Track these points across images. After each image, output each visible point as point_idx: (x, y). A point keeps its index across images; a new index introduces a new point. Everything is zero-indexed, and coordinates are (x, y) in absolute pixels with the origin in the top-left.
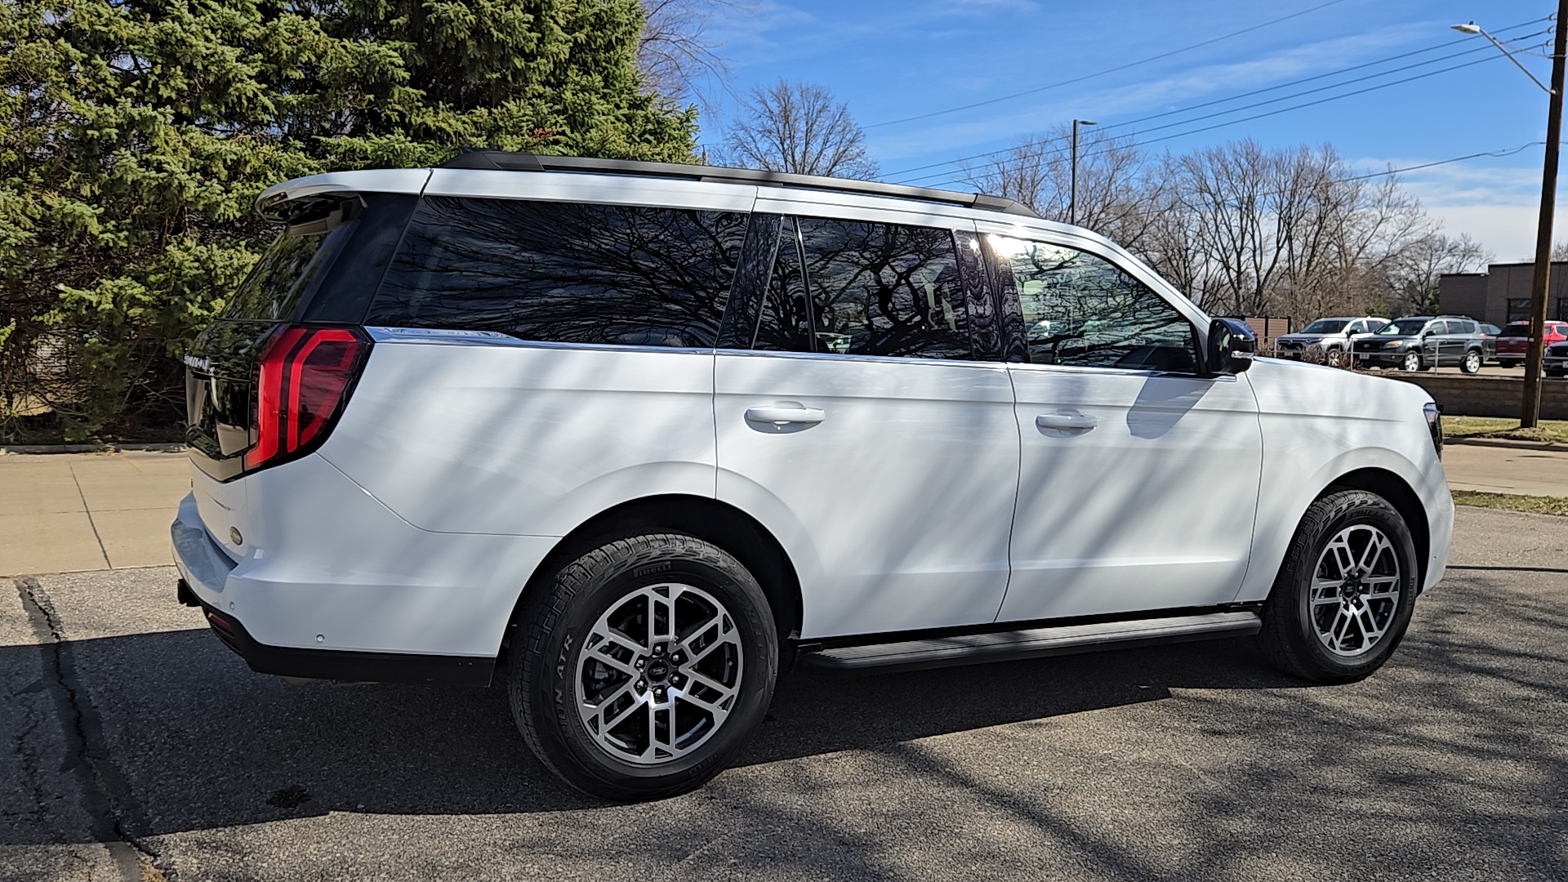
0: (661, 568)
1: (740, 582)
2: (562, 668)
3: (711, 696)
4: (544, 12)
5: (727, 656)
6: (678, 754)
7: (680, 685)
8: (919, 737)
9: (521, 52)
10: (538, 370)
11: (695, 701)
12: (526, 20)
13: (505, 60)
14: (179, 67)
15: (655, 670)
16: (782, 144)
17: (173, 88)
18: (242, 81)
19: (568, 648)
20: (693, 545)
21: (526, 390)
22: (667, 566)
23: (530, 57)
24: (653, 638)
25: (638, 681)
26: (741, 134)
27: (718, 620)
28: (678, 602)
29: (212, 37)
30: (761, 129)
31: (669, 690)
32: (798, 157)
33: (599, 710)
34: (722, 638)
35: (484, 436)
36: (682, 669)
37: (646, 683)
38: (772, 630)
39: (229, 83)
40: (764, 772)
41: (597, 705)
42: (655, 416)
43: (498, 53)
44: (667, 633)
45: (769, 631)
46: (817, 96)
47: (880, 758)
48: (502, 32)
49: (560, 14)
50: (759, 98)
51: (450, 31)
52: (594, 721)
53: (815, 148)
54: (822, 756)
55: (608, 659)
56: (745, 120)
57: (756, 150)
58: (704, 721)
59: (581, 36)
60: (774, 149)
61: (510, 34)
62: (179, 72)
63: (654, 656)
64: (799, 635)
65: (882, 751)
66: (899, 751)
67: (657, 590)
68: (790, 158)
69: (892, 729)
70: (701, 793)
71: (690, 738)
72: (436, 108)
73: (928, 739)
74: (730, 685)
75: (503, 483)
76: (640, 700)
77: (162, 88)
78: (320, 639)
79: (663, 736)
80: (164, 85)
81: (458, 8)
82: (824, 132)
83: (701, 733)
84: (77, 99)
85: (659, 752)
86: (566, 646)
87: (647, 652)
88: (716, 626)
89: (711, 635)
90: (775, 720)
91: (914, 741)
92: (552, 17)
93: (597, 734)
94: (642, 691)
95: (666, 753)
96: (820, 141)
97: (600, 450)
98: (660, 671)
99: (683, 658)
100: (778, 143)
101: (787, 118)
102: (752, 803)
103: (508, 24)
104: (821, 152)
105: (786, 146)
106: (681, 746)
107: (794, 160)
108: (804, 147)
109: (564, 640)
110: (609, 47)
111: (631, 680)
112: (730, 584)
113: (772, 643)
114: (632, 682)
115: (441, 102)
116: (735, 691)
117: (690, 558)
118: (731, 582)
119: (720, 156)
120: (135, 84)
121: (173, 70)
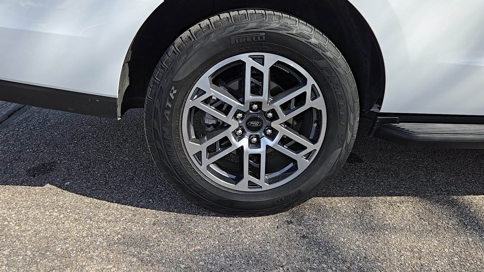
0: (256, 38)
1: (329, 58)
2: (169, 113)
3: (298, 148)
5: (315, 118)
6: (266, 187)
7: (272, 137)
8: (470, 195)
11: (284, 150)
15: (252, 123)
19: (173, 98)
20: (289, 22)
22: (261, 37)
24: (249, 97)
25: (237, 130)
27: (307, 89)
28: (272, 69)
31: (262, 140)
33: (203, 147)
34: (309, 104)
36: (274, 125)
37: (243, 131)
38: (354, 102)
40: (339, 205)
41: (201, 144)
44: (261, 94)
45: (351, 103)
47: (436, 209)
52: (199, 155)
54: (389, 198)
55: (210, 110)
58: (291, 165)
63: (251, 112)
64: (380, 108)
65: (437, 202)
66: (453, 204)
67: (254, 58)
69: (447, 183)
70: (284, 216)
71: (279, 177)
73: (477, 197)
74: (314, 141)
76: (236, 144)
79: (255, 172)
83: (288, 174)
85: (251, 184)
86: (171, 95)
87: (245, 108)
88: (305, 93)
89: (301, 100)
90: (363, 162)
91: (466, 197)
93: (201, 165)
94: (240, 137)
95: (257, 185)
98: (256, 124)
99: (276, 117)
102: (319, 234)
106: (270, 182)
109: (170, 91)
111: (230, 128)
112: (320, 59)
113: (354, 112)
114: (231, 129)
116: (318, 146)
117: (284, 32)
118: (320, 57)
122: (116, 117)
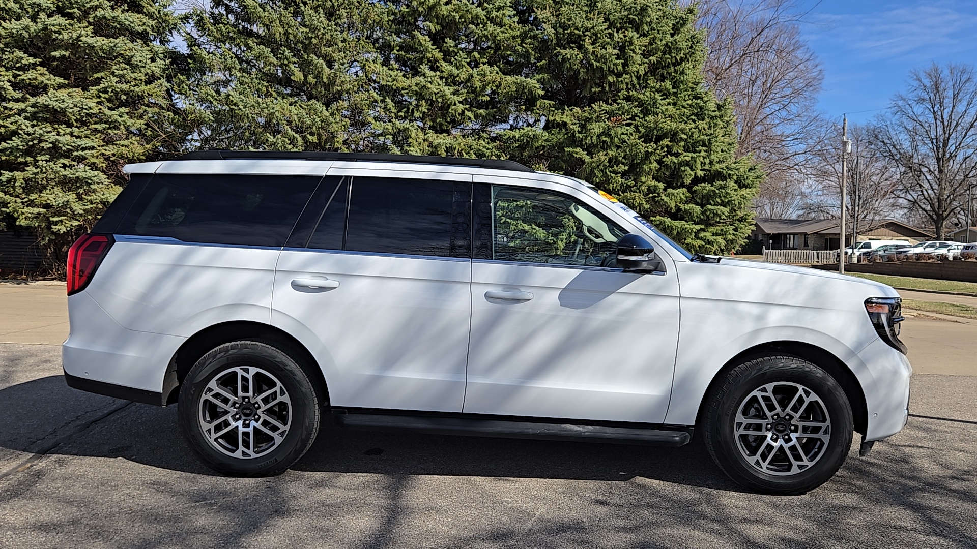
3: (274, 429)
4: (627, 48)
5: (283, 408)
6: (254, 456)
7: (257, 420)
9: (611, 72)
10: (184, 256)
11: (265, 429)
12: (614, 53)
13: (603, 77)
14: (424, 101)
15: (245, 411)
16: (933, 108)
17: (421, 112)
18: (455, 104)
21: (176, 266)
23: (619, 75)
24: (241, 393)
25: (235, 415)
26: (900, 103)
27: (277, 389)
28: (254, 377)
29: (440, 83)
30: (916, 99)
31: (250, 422)
32: (946, 117)
33: (212, 426)
34: (280, 398)
35: (155, 285)
36: (258, 412)
39: (449, 106)
41: (211, 424)
42: (239, 280)
43: (598, 75)
46: (963, 72)
48: (599, 62)
49: (637, 47)
50: (915, 77)
51: (569, 66)
52: (209, 431)
53: (961, 108)
55: (217, 401)
56: (903, 93)
57: (912, 113)
59: (653, 59)
60: (927, 111)
61: (605, 63)
62: (424, 104)
63: (244, 403)
64: (329, 403)
67: (242, 369)
68: (939, 117)
71: (261, 449)
72: (563, 110)
74: (285, 424)
75: (161, 308)
76: (233, 424)
77: (415, 112)
78: (87, 374)
79: (246, 445)
80: (417, 110)
81: (573, 52)
82: (968, 96)
83: (268, 447)
84: (375, 121)
85: (244, 453)
87: (238, 400)
88: (276, 391)
89: (274, 396)
92: (633, 50)
93: (210, 438)
94: (237, 420)
95: (248, 454)
96: (965, 103)
97: (211, 293)
98: (248, 411)
100: (930, 107)
101: (937, 89)
103: (603, 57)
104: (965, 111)
105: (936, 109)
106: (256, 452)
107: (943, 119)
108: (951, 109)
110: (677, 63)
114: (230, 415)
115: (566, 106)
116: (287, 428)
119: (883, 120)
120: (403, 111)
121: (421, 102)
122: (161, 405)
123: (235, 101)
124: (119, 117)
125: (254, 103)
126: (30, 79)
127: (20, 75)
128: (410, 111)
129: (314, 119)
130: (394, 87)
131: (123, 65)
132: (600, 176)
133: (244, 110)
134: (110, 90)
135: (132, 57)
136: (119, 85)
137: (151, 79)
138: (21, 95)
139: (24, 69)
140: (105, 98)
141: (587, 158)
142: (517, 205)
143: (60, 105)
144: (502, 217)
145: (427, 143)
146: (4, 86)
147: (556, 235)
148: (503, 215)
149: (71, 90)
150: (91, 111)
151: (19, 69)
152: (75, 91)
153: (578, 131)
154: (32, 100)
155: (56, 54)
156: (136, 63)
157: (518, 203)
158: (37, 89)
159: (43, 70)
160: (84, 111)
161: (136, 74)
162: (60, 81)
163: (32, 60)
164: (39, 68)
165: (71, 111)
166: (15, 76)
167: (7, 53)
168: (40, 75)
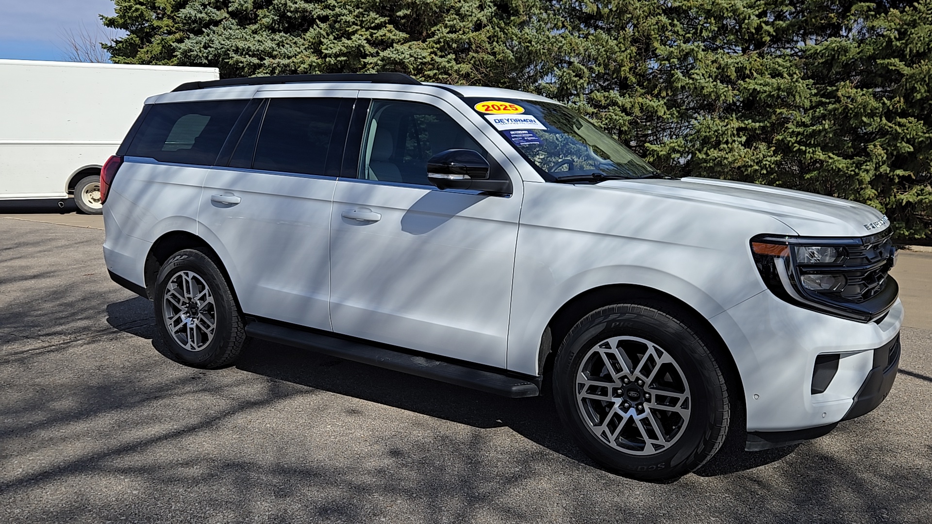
123: (529, 39)
124: (446, 63)
125: (545, 39)
126: (381, 36)
127: (375, 34)
128: (699, 31)
129: (599, 50)
130: (684, 7)
131: (454, 16)
132: (923, 91)
133: (536, 46)
134: (442, 40)
135: (461, 8)
136: (450, 35)
137: (478, 26)
138: (376, 50)
139: (378, 27)
140: (437, 48)
141: (906, 71)
142: (814, 130)
143: (399, 57)
144: (796, 145)
145: (716, 65)
146: (362, 44)
147: (859, 165)
148: (796, 142)
149: (410, 43)
150: (424, 60)
151: (374, 28)
152: (414, 44)
153: (895, 37)
154: (382, 54)
155: (400, 13)
156: (463, 12)
157: (815, 128)
158: (386, 44)
159: (390, 27)
160: (419, 60)
161: (464, 23)
162: (403, 35)
163: (383, 19)
164: (387, 25)
165: (408, 61)
166: (371, 35)
167: (365, 16)
168: (389, 32)
